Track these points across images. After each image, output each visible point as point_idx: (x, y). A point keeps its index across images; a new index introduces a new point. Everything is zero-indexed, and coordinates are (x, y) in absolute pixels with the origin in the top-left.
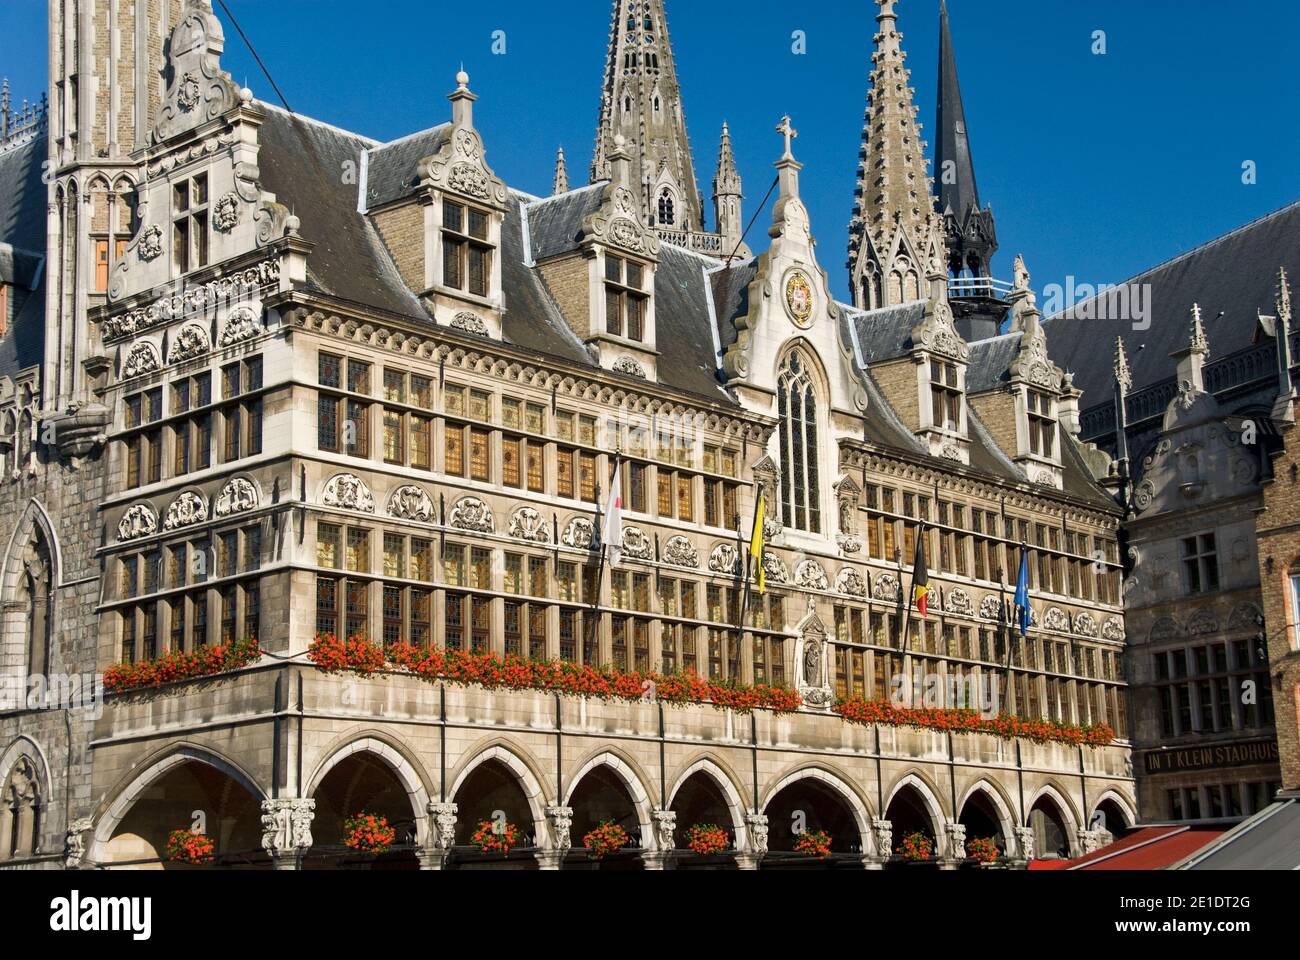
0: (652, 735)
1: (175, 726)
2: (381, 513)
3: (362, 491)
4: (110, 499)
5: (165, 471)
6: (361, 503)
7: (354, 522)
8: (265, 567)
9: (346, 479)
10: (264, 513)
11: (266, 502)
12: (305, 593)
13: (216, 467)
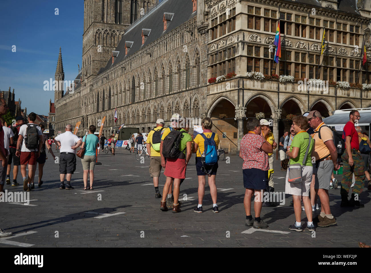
0: (334, 95)
1: (220, 91)
2: (263, 43)
3: (259, 38)
4: (209, 43)
5: (218, 36)
6: (258, 40)
7: (256, 45)
8: (236, 56)
9: (254, 35)
10: (236, 43)
11: (236, 41)
12: (244, 61)
13: (227, 34)
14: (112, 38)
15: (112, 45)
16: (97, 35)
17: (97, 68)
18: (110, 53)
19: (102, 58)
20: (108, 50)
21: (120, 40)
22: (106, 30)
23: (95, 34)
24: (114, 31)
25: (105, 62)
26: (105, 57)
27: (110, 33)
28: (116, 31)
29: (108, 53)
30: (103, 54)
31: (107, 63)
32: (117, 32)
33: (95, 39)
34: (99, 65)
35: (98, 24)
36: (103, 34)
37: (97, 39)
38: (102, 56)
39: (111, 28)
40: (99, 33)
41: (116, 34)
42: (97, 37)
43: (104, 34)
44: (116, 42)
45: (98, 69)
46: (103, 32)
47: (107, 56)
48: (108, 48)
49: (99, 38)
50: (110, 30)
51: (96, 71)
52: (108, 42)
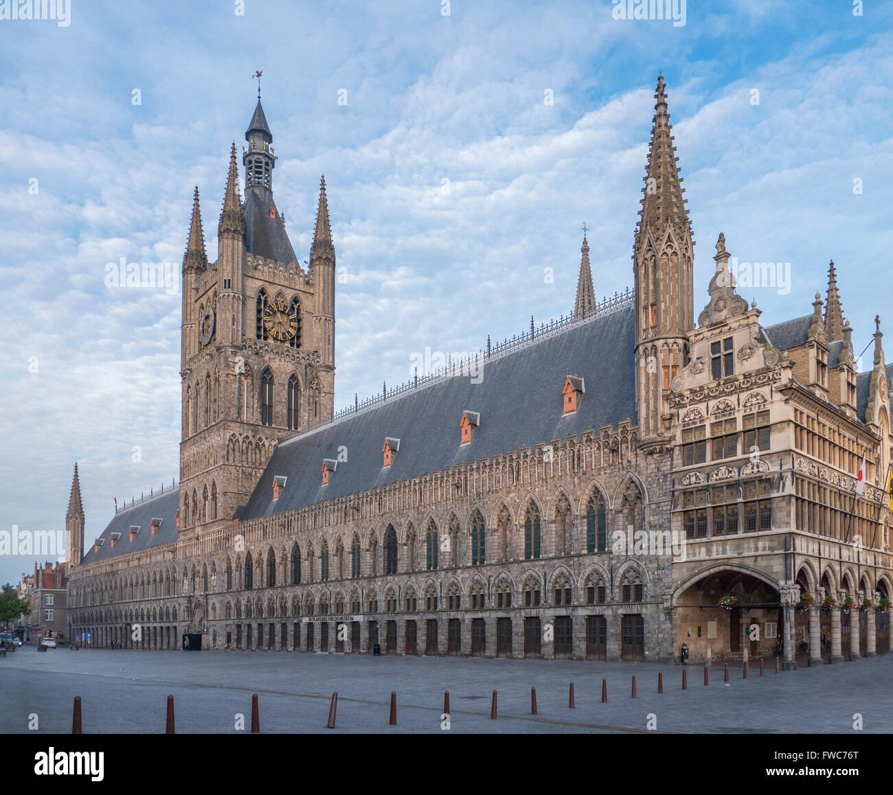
14: (258, 452)
15: (257, 465)
16: (231, 446)
17: (231, 506)
18: (254, 479)
19: (240, 488)
20: (251, 474)
21: (271, 455)
22: (247, 437)
23: (227, 443)
24: (260, 439)
25: (246, 495)
26: (245, 487)
27: (253, 441)
28: (264, 438)
29: (251, 479)
30: (242, 481)
31: (248, 498)
32: (266, 441)
33: (228, 453)
34: (235, 502)
35: (232, 425)
36: (241, 444)
37: (231, 452)
38: (240, 485)
39: (255, 432)
40: (234, 440)
41: (264, 445)
42: (230, 448)
43: (243, 443)
44: (263, 460)
45: (232, 508)
46: (241, 439)
47: (249, 484)
48: (250, 470)
49: (234, 450)
50: (254, 437)
51: (230, 512)
52: (250, 459)
